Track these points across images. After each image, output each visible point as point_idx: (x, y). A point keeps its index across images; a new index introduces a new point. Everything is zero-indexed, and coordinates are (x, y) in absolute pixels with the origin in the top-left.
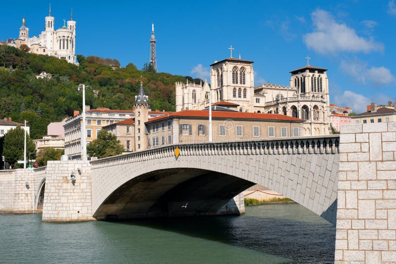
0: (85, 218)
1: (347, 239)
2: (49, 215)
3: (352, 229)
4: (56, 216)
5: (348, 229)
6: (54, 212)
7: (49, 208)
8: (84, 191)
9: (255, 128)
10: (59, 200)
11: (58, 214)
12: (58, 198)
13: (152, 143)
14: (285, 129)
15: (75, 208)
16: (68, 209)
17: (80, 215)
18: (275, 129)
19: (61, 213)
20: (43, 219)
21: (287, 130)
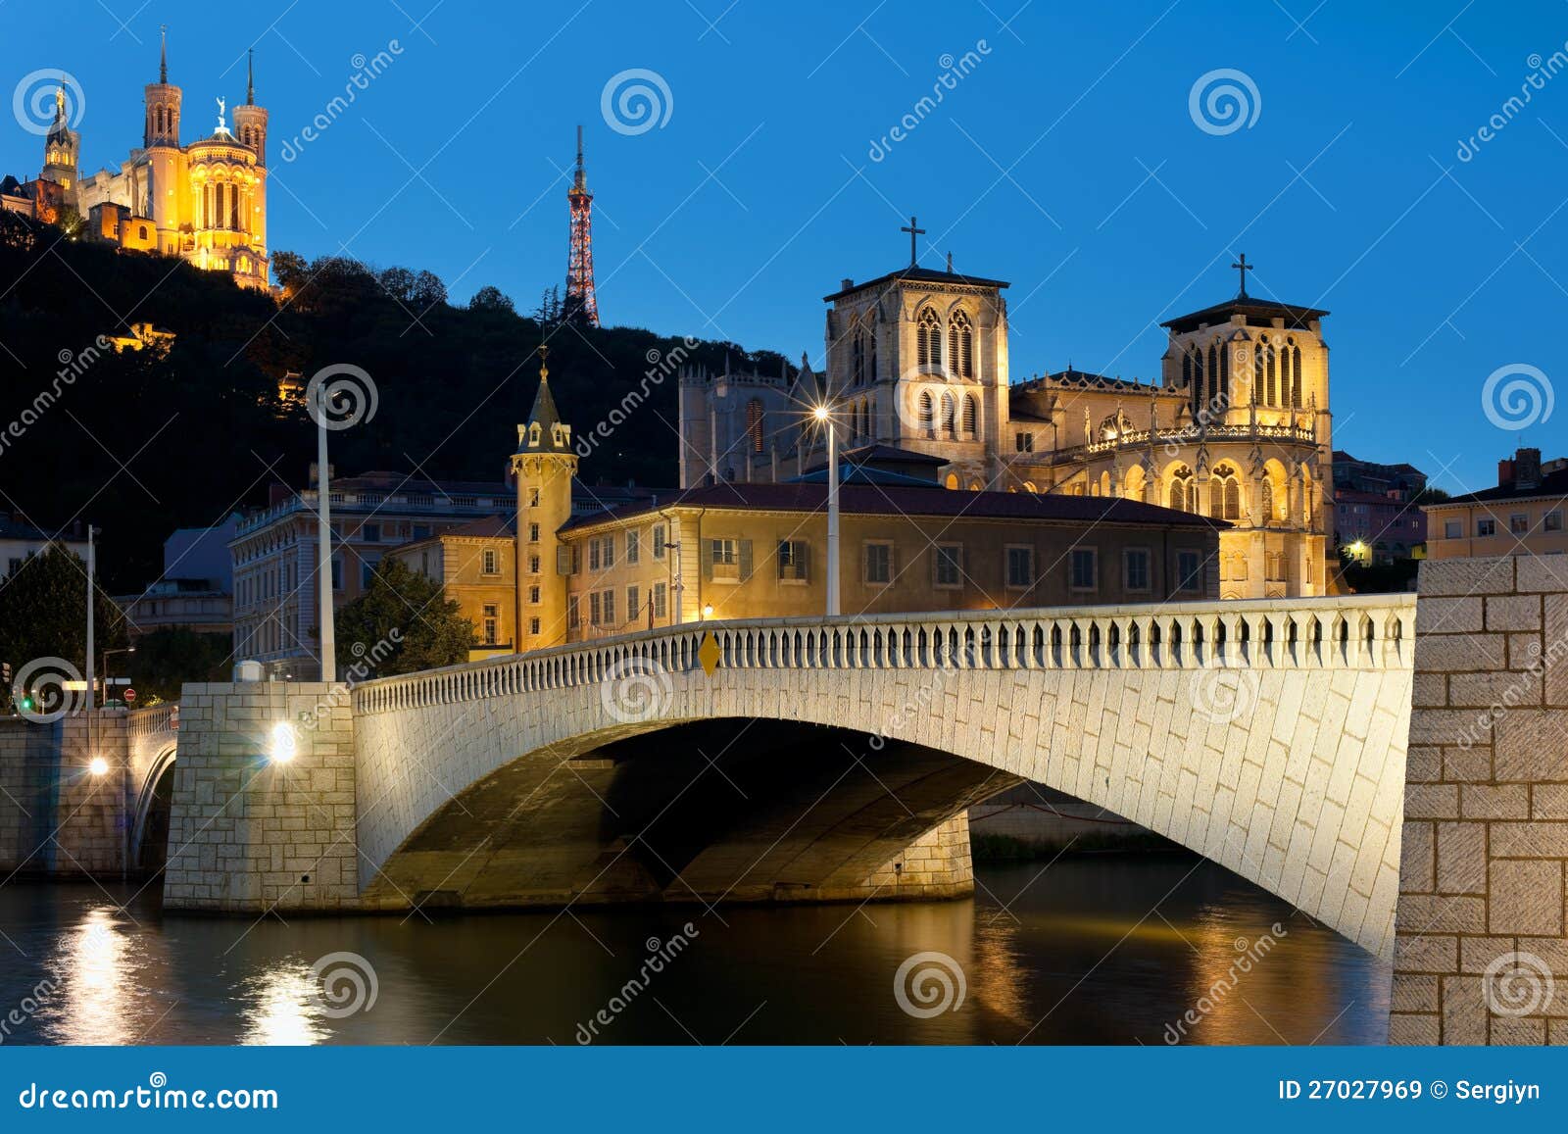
0: (332, 903)
1: (1440, 1013)
2: (189, 889)
3: (1459, 973)
4: (217, 893)
5: (1442, 976)
6: (210, 878)
7: (191, 864)
8: (327, 798)
9: (1013, 553)
10: (230, 834)
11: (227, 883)
12: (223, 824)
13: (585, 614)
14: (1143, 556)
15: (292, 865)
16: (263, 866)
17: (310, 890)
18: (1100, 558)
19: (235, 882)
20: (165, 901)
21: (1149, 563)
